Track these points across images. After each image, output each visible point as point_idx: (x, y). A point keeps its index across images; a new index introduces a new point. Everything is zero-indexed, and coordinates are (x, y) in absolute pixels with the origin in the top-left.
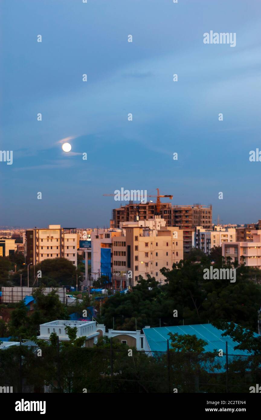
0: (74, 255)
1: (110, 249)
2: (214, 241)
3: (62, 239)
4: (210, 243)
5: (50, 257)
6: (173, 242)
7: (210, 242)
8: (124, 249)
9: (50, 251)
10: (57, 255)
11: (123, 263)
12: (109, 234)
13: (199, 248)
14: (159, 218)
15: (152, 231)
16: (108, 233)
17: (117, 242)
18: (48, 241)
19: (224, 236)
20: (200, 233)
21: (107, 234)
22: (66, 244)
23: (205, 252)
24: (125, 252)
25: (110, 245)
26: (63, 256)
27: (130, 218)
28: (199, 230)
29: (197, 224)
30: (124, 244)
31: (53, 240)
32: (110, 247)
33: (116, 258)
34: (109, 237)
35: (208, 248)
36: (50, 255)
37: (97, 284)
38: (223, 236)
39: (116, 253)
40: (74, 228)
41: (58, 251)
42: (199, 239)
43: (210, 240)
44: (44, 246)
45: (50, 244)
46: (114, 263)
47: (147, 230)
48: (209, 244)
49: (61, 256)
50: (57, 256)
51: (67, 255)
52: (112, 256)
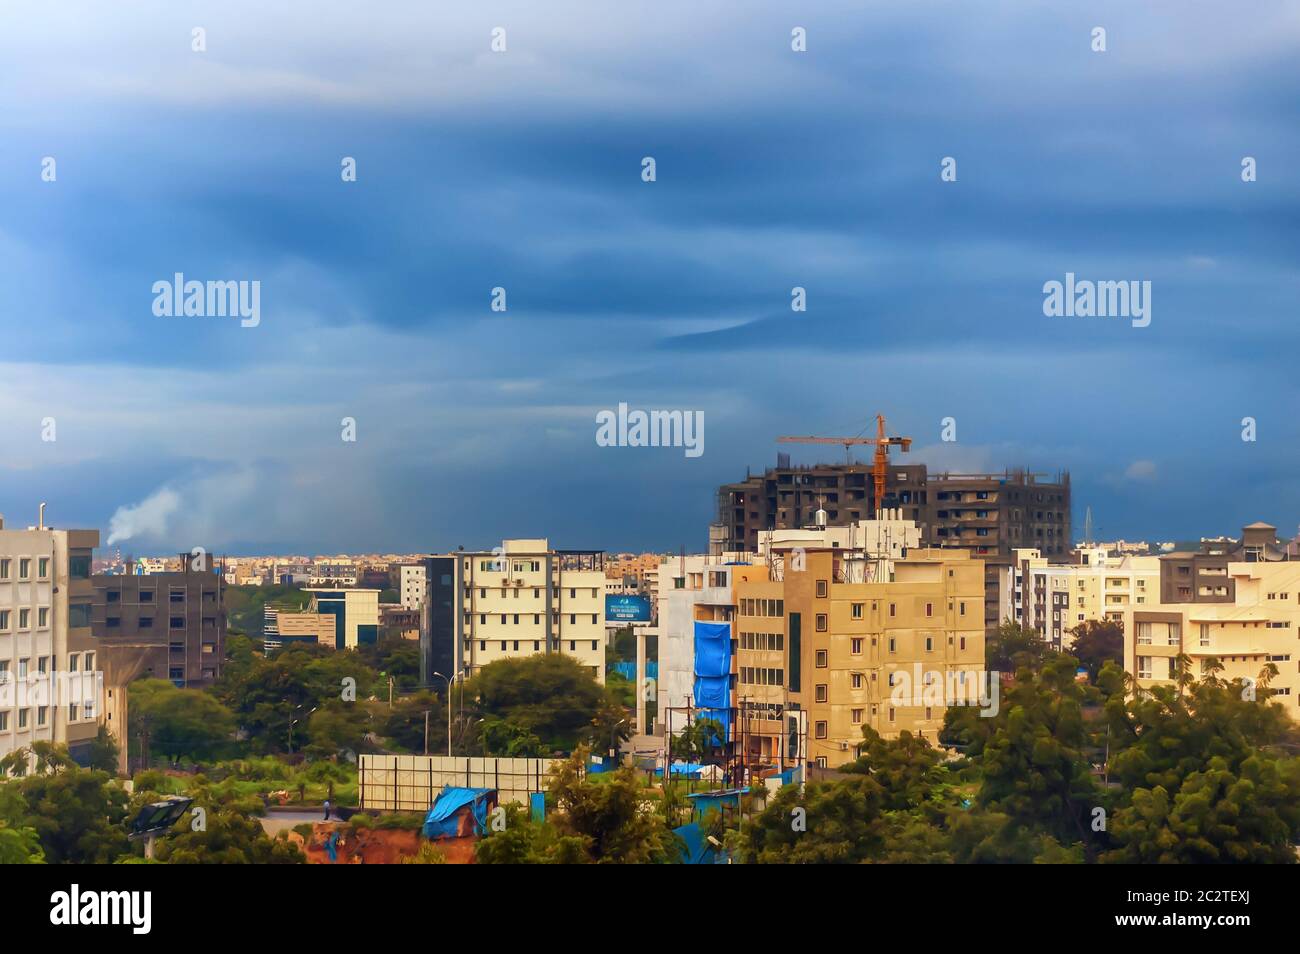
0: (595, 644)
1: (728, 626)
2: (1081, 600)
3: (554, 590)
4: (1067, 607)
5: (510, 653)
6: (950, 601)
7: (1065, 603)
8: (779, 625)
9: (510, 632)
10: (537, 643)
11: (775, 676)
12: (724, 573)
13: (1026, 624)
14: (897, 519)
15: (877, 563)
16: (721, 569)
17: (751, 601)
18: (504, 596)
19: (1117, 582)
20: (1032, 573)
21: (718, 573)
22: (568, 605)
23: (1049, 639)
24: (780, 637)
25: (727, 611)
26: (555, 648)
27: (779, 516)
28: (1026, 562)
29: (1016, 542)
30: (776, 607)
31: (521, 592)
32: (727, 619)
33: (747, 658)
34: (724, 585)
35: (1057, 625)
36: (510, 645)
37: (679, 749)
38: (1110, 583)
39: (750, 640)
40: (594, 553)
41: (539, 632)
42: (1026, 593)
43: (1065, 597)
44: (489, 614)
45: (510, 605)
46: (740, 676)
47: (859, 559)
48: (1063, 611)
49: (548, 647)
50: (537, 648)
51: (569, 644)
52: (733, 651)
